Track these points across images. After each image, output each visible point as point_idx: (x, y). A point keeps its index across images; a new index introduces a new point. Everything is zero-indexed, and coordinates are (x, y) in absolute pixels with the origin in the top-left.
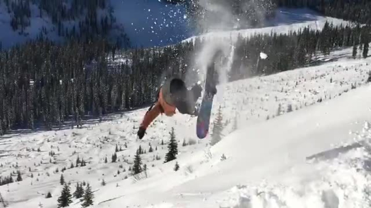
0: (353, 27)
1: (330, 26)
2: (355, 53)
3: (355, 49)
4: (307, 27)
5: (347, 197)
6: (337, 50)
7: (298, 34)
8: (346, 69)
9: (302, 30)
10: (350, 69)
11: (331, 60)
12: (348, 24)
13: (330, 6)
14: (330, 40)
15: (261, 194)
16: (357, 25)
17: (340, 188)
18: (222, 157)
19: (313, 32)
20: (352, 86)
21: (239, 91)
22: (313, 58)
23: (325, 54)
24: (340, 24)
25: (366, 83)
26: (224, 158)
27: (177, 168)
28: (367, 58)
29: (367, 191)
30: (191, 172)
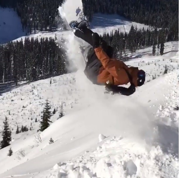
0: (152, 30)
1: (135, 29)
2: (154, 51)
3: (154, 48)
4: (117, 30)
5: (143, 165)
6: (141, 48)
7: (111, 35)
8: (148, 64)
9: (114, 33)
10: (151, 64)
11: (137, 57)
12: (149, 27)
13: (134, 13)
14: (135, 41)
15: (76, 169)
16: (155, 29)
17: (137, 158)
18: (50, 141)
19: (122, 34)
20: (153, 77)
21: (64, 83)
22: (123, 55)
23: (132, 52)
24: (142, 28)
25: (163, 74)
26: (52, 141)
27: (11, 153)
28: (163, 55)
29: (157, 159)
30: (23, 155)
